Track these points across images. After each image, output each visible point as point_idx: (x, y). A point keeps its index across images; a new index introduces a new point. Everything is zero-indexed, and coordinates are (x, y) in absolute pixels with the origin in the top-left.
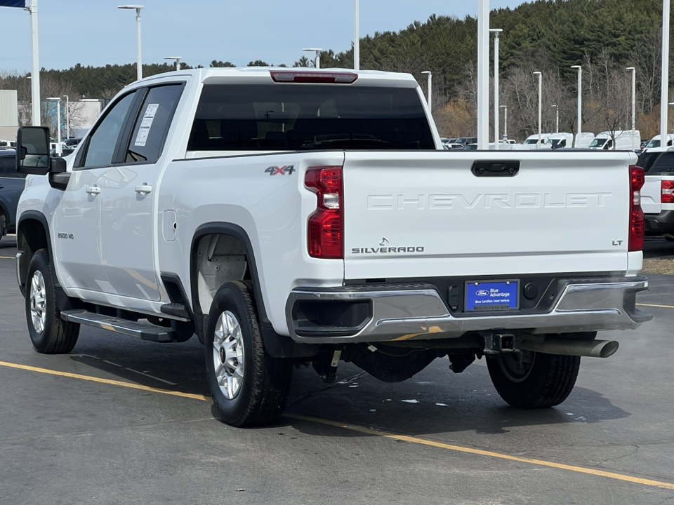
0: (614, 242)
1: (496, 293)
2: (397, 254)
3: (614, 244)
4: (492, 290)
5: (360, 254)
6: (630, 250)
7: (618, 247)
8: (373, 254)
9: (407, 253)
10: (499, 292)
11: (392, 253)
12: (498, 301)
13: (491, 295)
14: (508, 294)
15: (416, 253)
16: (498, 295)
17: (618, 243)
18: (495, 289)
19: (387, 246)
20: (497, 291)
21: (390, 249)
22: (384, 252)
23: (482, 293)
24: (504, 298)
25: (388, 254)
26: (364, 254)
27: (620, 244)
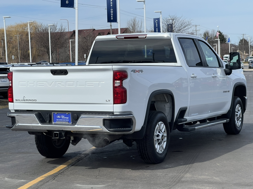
0: (106, 100)
1: (64, 117)
2: (29, 102)
3: (106, 101)
4: (62, 116)
5: (18, 101)
6: (114, 104)
7: (108, 102)
8: (21, 101)
9: (31, 102)
10: (65, 117)
11: (27, 101)
12: (65, 120)
13: (62, 118)
14: (68, 118)
15: (34, 102)
16: (65, 118)
17: (108, 101)
18: (63, 116)
19: (25, 99)
20: (64, 116)
21: (26, 100)
22: (25, 101)
23: (58, 117)
24: (66, 119)
25: (26, 102)
26: (19, 101)
27: (109, 101)
